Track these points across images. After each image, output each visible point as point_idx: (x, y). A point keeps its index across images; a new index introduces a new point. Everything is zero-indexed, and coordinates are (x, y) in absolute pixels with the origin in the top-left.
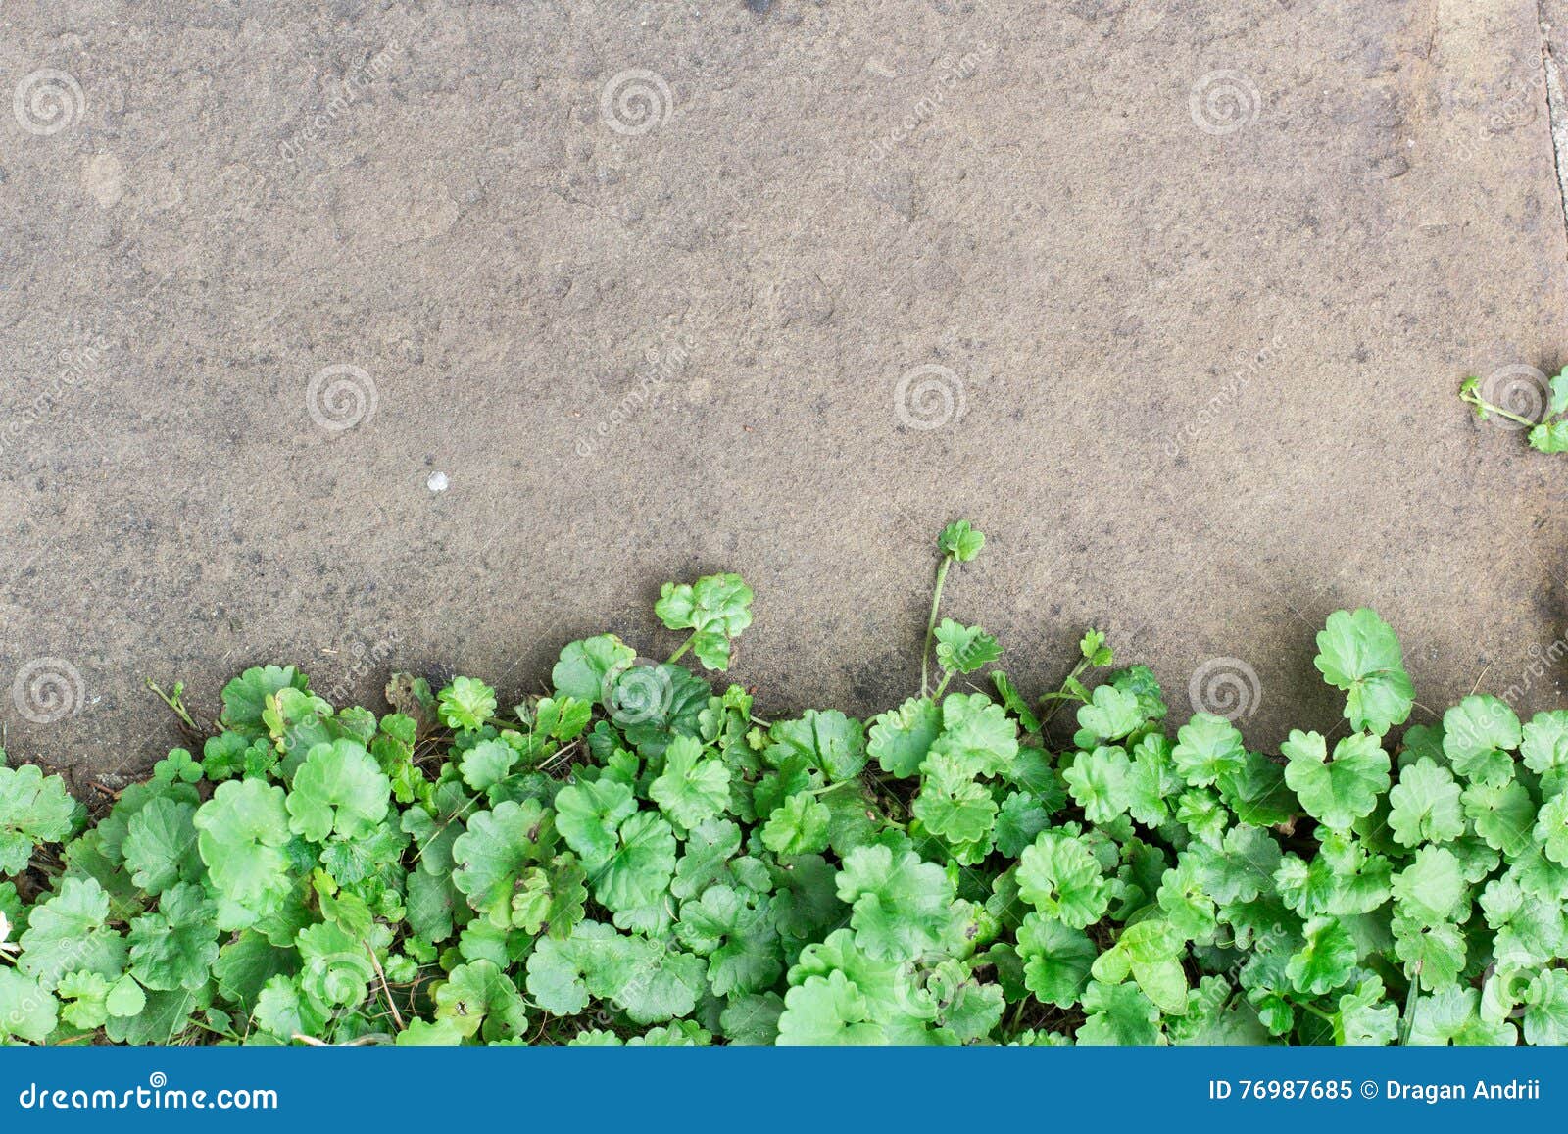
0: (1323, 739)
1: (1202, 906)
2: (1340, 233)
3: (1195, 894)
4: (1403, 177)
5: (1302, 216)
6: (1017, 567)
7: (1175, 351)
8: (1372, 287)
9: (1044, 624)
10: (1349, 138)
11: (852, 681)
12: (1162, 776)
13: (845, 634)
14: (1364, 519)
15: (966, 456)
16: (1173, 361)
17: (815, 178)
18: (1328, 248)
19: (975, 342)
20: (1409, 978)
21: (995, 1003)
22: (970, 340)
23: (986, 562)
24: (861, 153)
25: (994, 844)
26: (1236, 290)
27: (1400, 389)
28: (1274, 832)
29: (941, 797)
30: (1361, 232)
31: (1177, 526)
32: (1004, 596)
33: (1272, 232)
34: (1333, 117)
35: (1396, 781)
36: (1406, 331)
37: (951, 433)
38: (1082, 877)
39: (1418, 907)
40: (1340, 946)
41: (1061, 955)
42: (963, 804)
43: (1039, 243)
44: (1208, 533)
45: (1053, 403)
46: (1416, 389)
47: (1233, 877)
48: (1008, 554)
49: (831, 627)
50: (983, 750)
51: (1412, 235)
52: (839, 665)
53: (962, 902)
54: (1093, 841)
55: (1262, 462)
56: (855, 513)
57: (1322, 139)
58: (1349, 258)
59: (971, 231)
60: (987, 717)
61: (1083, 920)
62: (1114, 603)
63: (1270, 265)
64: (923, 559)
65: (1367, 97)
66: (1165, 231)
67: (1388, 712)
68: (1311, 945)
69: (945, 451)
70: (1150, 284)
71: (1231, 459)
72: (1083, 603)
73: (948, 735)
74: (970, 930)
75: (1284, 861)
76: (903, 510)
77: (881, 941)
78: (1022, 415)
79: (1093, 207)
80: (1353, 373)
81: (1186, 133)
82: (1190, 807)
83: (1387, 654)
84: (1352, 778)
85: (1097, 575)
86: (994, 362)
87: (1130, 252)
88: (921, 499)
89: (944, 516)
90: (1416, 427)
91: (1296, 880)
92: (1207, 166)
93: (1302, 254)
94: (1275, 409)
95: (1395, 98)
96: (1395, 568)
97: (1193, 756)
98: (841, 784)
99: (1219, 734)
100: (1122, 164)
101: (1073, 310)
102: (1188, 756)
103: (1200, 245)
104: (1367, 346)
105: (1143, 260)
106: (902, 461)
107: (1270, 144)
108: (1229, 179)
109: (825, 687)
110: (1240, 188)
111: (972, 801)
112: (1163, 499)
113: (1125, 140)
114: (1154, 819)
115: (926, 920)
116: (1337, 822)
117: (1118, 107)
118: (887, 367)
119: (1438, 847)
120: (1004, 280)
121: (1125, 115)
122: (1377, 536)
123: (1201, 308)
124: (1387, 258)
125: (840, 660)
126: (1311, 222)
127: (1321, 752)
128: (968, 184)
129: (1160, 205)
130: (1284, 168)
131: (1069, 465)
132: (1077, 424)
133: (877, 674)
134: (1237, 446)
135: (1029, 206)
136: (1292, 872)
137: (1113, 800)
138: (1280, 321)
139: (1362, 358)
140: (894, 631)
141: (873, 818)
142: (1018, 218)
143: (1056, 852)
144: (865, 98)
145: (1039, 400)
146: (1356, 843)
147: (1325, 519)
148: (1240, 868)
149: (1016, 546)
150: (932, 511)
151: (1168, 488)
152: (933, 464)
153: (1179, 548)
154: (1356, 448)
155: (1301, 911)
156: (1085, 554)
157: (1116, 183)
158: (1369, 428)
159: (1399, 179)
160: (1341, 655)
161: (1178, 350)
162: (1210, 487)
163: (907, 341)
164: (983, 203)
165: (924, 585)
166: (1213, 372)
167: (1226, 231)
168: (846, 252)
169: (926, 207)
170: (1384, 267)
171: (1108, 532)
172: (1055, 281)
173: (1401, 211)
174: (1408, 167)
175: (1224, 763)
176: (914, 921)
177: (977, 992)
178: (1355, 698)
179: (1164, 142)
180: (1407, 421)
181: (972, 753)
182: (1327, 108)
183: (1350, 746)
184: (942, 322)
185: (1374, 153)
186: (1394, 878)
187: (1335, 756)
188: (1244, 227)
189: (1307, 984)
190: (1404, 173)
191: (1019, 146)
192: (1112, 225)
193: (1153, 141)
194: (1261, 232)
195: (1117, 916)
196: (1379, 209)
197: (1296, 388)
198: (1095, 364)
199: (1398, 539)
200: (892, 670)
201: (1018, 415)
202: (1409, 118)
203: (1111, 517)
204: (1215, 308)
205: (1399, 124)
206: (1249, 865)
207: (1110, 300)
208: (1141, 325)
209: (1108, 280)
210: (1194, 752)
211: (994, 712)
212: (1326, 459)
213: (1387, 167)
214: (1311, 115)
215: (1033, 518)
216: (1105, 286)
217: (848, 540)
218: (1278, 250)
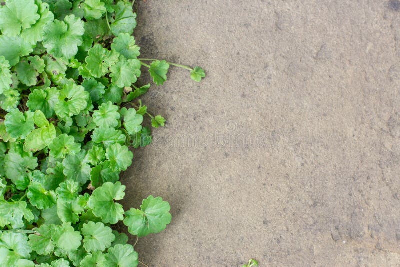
0: (123, 199)
1: (61, 153)
2: (311, 215)
3: (66, 150)
4: (332, 239)
5: (317, 201)
6: (189, 95)
7: (267, 153)
8: (291, 227)
9: (168, 105)
10: (346, 219)
11: (148, 36)
12: (110, 142)
13: (165, 34)
14: (205, 223)
15: (229, 77)
16: (264, 153)
17: (329, 24)
18: (306, 210)
19: (270, 81)
20: (33, 230)
21: (30, 83)
22: (271, 79)
23: (191, 84)
24: (338, 40)
25: (86, 79)
26: (290, 176)
27: (253, 237)
28: (89, 182)
29: (103, 57)
30: (312, 223)
31: (203, 154)
32: (178, 90)
33: (311, 190)
34: (354, 213)
35: (106, 225)
36: (275, 239)
37: (237, 72)
38: (73, 109)
39: (60, 234)
40: (45, 203)
41: (47, 105)
42: (101, 65)
43: (306, 104)
44: (201, 165)
45: (248, 108)
46: (253, 243)
47: (73, 167)
48: (193, 92)
49: (168, 29)
50: (120, 74)
51: (311, 242)
52: (154, 31)
53: (66, 69)
54: (87, 117)
55: (227, 185)
56: (208, 37)
57: (346, 209)
58: (302, 218)
59: (311, 80)
60: (132, 76)
61: (57, 110)
62: (175, 130)
63: (299, 189)
64: (192, 62)
65: (361, 226)
66: (311, 150)
67: (133, 225)
68: (46, 193)
69: (231, 70)
70: (292, 144)
71: (228, 174)
72: (175, 119)
73: (126, 61)
74: (56, 72)
75: (77, 183)
76: (209, 54)
77: (50, 32)
78: (244, 98)
79: (320, 124)
80: (259, 219)
81: (347, 158)
82: (99, 151)
83: (155, 227)
84: (108, 209)
85: (186, 125)
86: (263, 87)
87: (303, 137)
88: (213, 61)
89: (207, 69)
90: (240, 242)
91: (70, 187)
92: (335, 166)
93: (303, 201)
94: (246, 190)
95: (362, 236)
96: (187, 234)
97: (117, 152)
98: (110, 28)
99: (125, 162)
100: (336, 134)
101: (282, 116)
102: (117, 150)
103: (306, 163)
104: (269, 225)
105: (301, 142)
106: (227, 54)
107: (344, 189)
108: (331, 174)
109: (146, 27)
110: (327, 178)
111: (101, 69)
112: (213, 149)
113: (344, 136)
114: (95, 137)
115: (58, 49)
116: (91, 202)
117: (357, 133)
118: (261, 49)
119: (82, 241)
120: (293, 91)
121: (354, 136)
122: (200, 227)
123: (283, 163)
124: (302, 232)
125: (155, 32)
126: (315, 205)
127: (118, 198)
128: (328, 79)
129: (321, 148)
130: (335, 195)
131: (226, 115)
132: (241, 117)
133: (150, 45)
134: (233, 176)
135: (320, 100)
136: (73, 186)
137: (101, 120)
138: (278, 192)
139: (265, 223)
140: (166, 51)
141: (97, 38)
142: (315, 96)
143: (82, 99)
144: (358, 42)
145: (249, 103)
146: (84, 211)
147: (205, 208)
148: (76, 170)
149: (196, 95)
150: (209, 65)
151: (217, 150)
152: (226, 65)
153: (195, 154)
154: (232, 220)
155: (59, 189)
156: (193, 120)
157: (329, 132)
158: (239, 225)
159: (331, 237)
160: (154, 207)
161: (268, 154)
162: (217, 166)
163: (271, 56)
164: (321, 84)
165: (182, 62)
166: (260, 167)
167: (312, 173)
168: (303, 35)
169: (319, 63)
170: (299, 231)
171: (201, 128)
172: (292, 110)
173: (319, 238)
174: (336, 241)
175: (114, 163)
176: (57, 45)
177: (34, 76)
178: (138, 213)
179: (344, 150)
180: (242, 239)
181: (119, 70)
182: (357, 210)
183: (120, 209)
184: (277, 69)
185: (341, 229)
186: (70, 223)
187: (116, 204)
188: (313, 179)
189: (32, 190)
190: (334, 239)
191: (341, 97)
192: (313, 131)
193: (344, 146)
194: (311, 186)
195: (59, 124)
196: (320, 230)
197: (254, 198)
198: (262, 124)
199: (198, 235)
200: (152, 50)
201: (244, 96)
202: (354, 241)
203: (207, 129)
204: (283, 168)
205: (351, 238)
206: (77, 173)
207: (286, 129)
208: (277, 141)
209: (293, 129)
210: (119, 152)
211: (134, 79)
212: (228, 209)
213: (336, 233)
214: (354, 205)
215: (206, 101)
216: (292, 128)
217: (198, 35)
218: (305, 192)
